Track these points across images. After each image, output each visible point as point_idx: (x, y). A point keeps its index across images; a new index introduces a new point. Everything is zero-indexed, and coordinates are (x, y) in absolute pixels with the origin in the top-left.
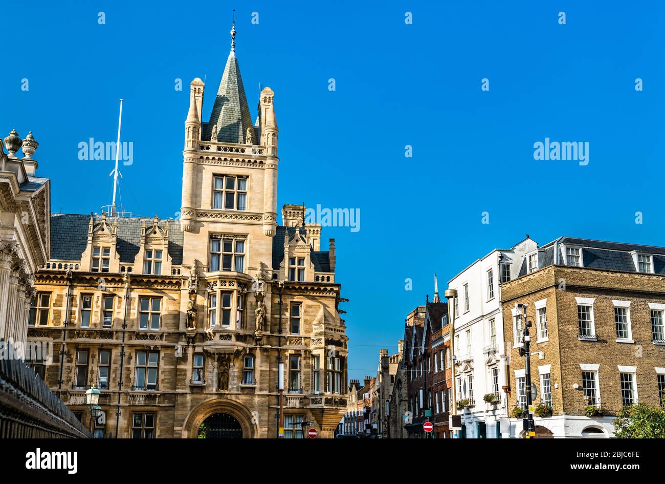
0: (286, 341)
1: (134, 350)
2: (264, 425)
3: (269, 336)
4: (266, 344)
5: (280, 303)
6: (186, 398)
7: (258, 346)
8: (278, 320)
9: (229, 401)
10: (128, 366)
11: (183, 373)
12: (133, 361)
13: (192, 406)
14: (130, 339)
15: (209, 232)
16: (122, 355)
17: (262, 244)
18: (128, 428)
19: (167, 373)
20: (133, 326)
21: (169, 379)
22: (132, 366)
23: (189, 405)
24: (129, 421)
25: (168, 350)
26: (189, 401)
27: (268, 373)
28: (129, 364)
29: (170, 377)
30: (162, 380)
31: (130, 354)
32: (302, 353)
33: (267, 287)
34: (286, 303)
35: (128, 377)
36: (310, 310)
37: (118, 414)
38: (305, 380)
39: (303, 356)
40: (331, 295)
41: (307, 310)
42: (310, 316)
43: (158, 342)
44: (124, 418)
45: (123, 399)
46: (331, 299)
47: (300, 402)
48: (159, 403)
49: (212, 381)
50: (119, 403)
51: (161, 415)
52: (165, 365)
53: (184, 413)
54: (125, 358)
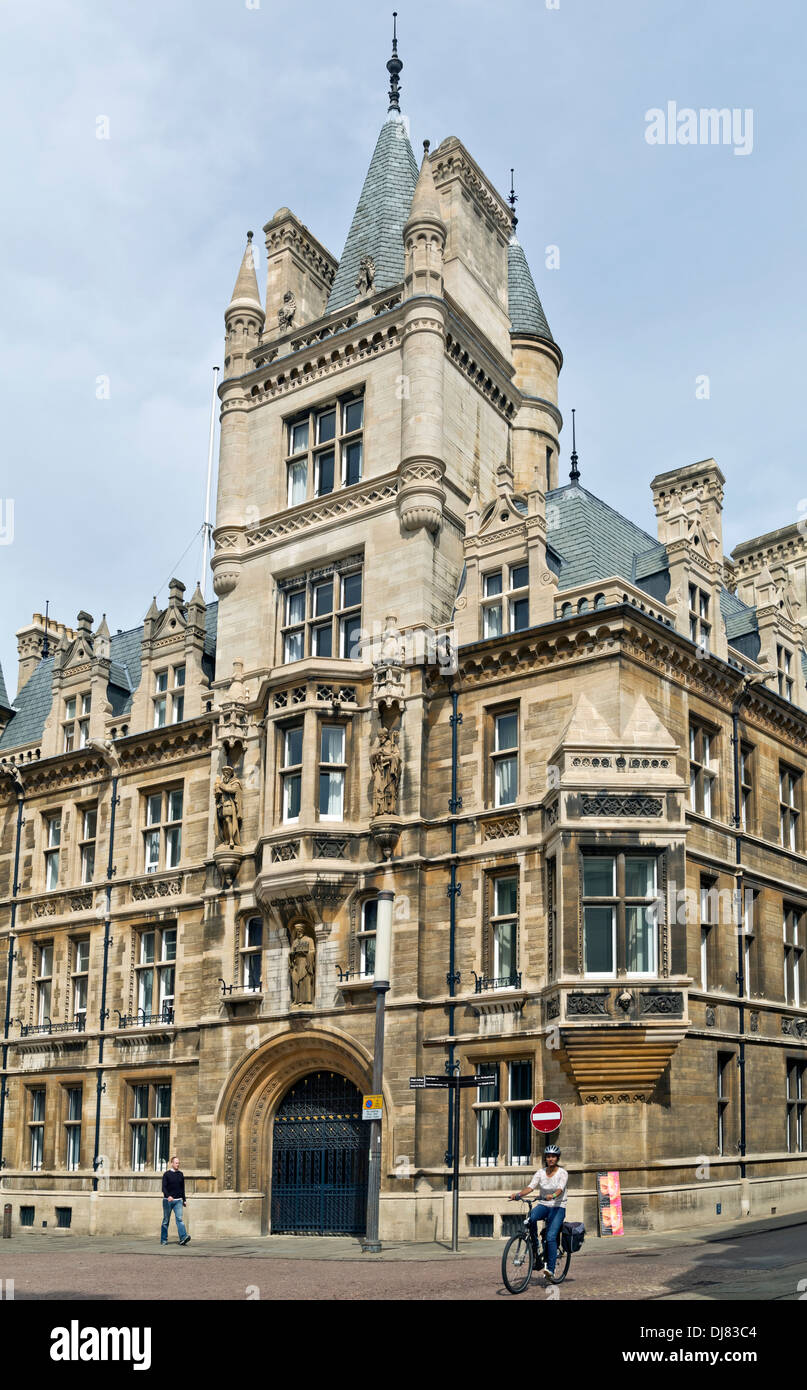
0: (473, 832)
1: (128, 928)
2: (407, 1098)
3: (416, 826)
4: (410, 854)
5: (455, 720)
6: (221, 1036)
7: (389, 862)
8: (450, 771)
9: (317, 1035)
10: (118, 969)
11: (214, 970)
12: (127, 955)
13: (234, 1058)
14: (122, 901)
15: (274, 575)
16: (107, 943)
17: (397, 561)
18: (118, 1122)
19: (191, 976)
20: (126, 867)
21: (194, 991)
22: (126, 969)
23: (227, 1054)
24: (119, 1106)
25: (191, 915)
26: (229, 1043)
27: (415, 940)
28: (120, 963)
29: (196, 985)
30: (182, 994)
31: (122, 938)
32: (521, 859)
33: (412, 681)
34: (474, 713)
35: (118, 997)
36: (542, 717)
37: (100, 1089)
38: (530, 946)
39: (523, 869)
40: (607, 650)
41: (533, 720)
42: (543, 736)
43: (173, 899)
44: (112, 1097)
45: (109, 1053)
46: (607, 664)
47: (516, 1018)
48: (175, 1056)
49: (278, 983)
50: (101, 1061)
51: (179, 1086)
52: (186, 955)
53: (217, 1076)
54: (112, 951)
